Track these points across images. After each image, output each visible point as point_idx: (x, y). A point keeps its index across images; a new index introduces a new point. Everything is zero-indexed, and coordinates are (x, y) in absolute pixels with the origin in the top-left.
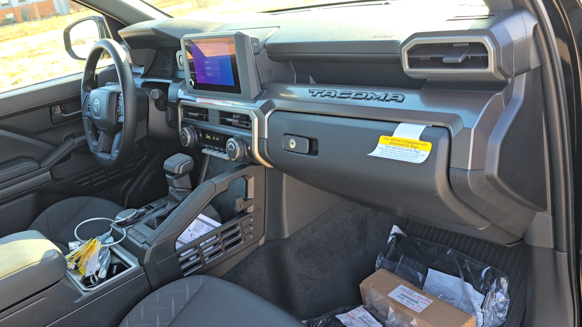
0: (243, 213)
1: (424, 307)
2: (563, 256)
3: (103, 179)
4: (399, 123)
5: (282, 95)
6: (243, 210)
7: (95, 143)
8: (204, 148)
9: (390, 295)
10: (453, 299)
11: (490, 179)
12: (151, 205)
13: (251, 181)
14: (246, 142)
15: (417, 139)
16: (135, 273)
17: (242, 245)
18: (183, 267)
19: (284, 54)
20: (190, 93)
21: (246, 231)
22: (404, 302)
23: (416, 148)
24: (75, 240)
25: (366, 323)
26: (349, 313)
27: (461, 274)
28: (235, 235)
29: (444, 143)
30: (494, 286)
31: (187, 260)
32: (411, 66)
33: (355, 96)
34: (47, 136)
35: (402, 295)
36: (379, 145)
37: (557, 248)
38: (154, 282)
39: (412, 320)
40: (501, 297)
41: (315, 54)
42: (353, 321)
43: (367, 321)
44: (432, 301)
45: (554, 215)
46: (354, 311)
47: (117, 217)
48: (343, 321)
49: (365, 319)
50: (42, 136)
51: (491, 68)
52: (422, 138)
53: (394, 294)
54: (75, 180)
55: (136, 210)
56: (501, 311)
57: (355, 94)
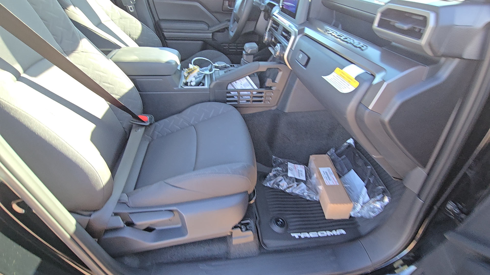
0: (270, 88)
1: (331, 183)
2: (420, 202)
3: (234, 49)
4: (352, 63)
5: (319, 29)
6: (271, 87)
7: (232, 26)
8: (271, 46)
9: (320, 169)
10: (353, 191)
11: (382, 123)
12: (234, 65)
13: (280, 74)
14: (283, 48)
15: (354, 77)
16: (205, 90)
17: (262, 104)
18: (228, 99)
19: (335, 3)
20: (279, 13)
21: (267, 99)
22: (324, 176)
23: (349, 81)
24: (191, 64)
25: (299, 174)
26: (296, 165)
27: (366, 181)
28: (261, 97)
29: (365, 86)
30: (378, 197)
31: (233, 97)
32: (380, 25)
33: (344, 39)
34: (218, 15)
35: (326, 172)
36: (333, 74)
37: (419, 195)
38: (212, 98)
39: (320, 185)
40: (378, 205)
41: (347, 7)
42: (294, 170)
43: (300, 174)
44: (338, 184)
45: (429, 174)
46: (299, 166)
47: (216, 63)
48: (289, 166)
49: (300, 172)
50: (215, 14)
51: (423, 41)
52: (357, 78)
53: (322, 170)
54: (222, 43)
55: (226, 64)
56: (373, 212)
57: (344, 37)
